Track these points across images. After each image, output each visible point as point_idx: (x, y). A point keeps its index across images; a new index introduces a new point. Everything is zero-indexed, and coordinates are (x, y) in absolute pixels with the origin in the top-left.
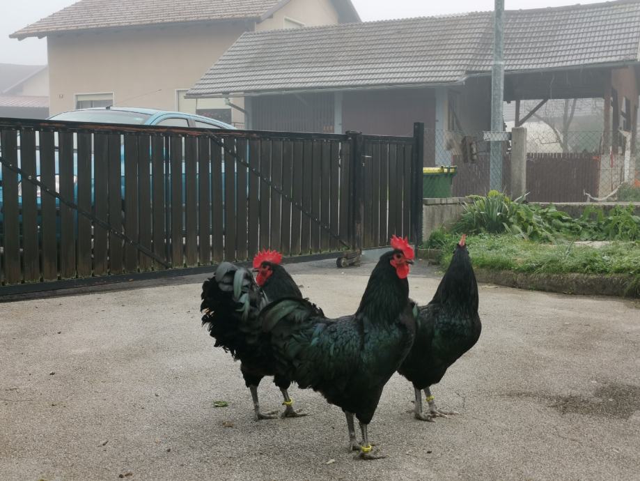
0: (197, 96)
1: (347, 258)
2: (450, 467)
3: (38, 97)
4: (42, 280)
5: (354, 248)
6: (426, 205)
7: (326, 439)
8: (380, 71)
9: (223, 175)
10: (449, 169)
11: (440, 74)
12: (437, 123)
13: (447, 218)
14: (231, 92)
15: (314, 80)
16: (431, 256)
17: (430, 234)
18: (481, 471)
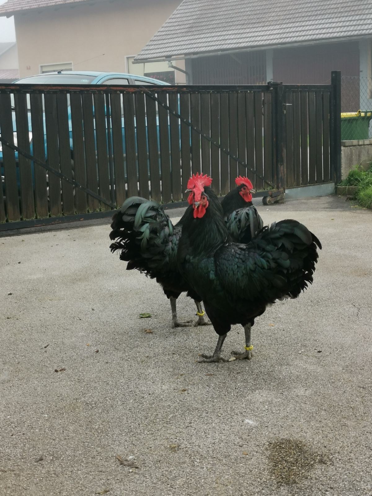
0: (144, 61)
1: (271, 196)
2: (336, 363)
3: (11, 70)
4: (7, 221)
5: (278, 188)
6: (345, 146)
7: (231, 342)
8: (307, 28)
9: (158, 128)
10: (366, 112)
11: (363, 27)
12: (361, 73)
13: (364, 158)
14: (174, 55)
15: (247, 40)
16: (349, 193)
17: (348, 174)
18: (364, 366)
